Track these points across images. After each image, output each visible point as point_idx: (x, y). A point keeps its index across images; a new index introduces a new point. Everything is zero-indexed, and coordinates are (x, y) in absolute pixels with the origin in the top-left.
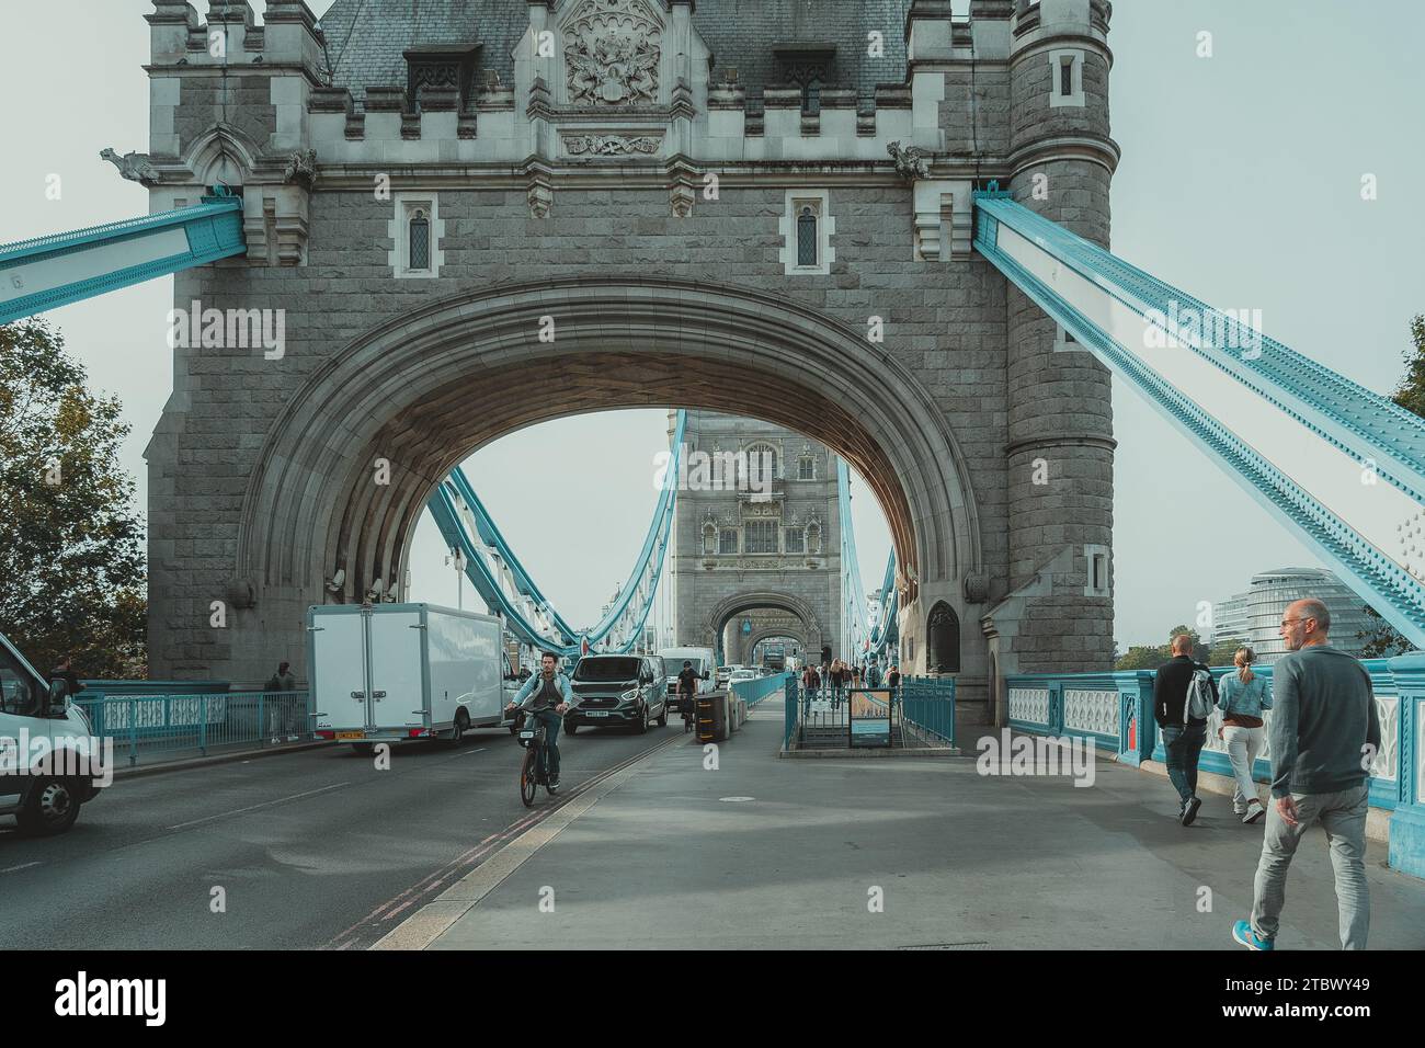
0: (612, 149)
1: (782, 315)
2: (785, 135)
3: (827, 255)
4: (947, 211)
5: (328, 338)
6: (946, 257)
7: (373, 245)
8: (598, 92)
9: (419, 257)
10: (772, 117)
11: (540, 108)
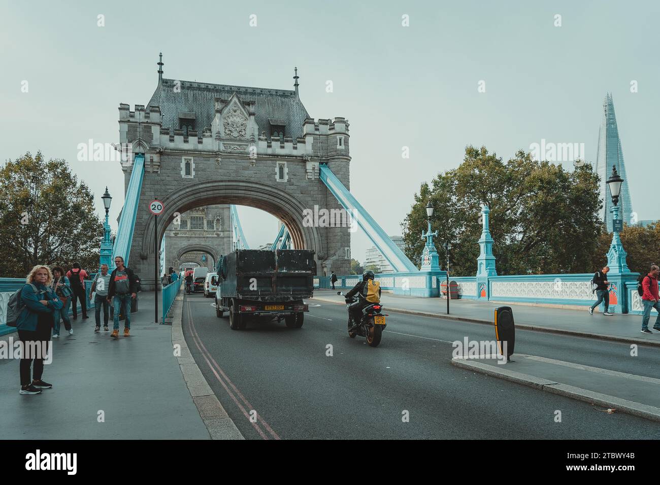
0: (236, 149)
1: (276, 191)
2: (276, 148)
3: (286, 177)
4: (314, 169)
5: (166, 192)
6: (313, 179)
7: (177, 169)
8: (232, 134)
9: (188, 172)
10: (273, 143)
11: (219, 138)
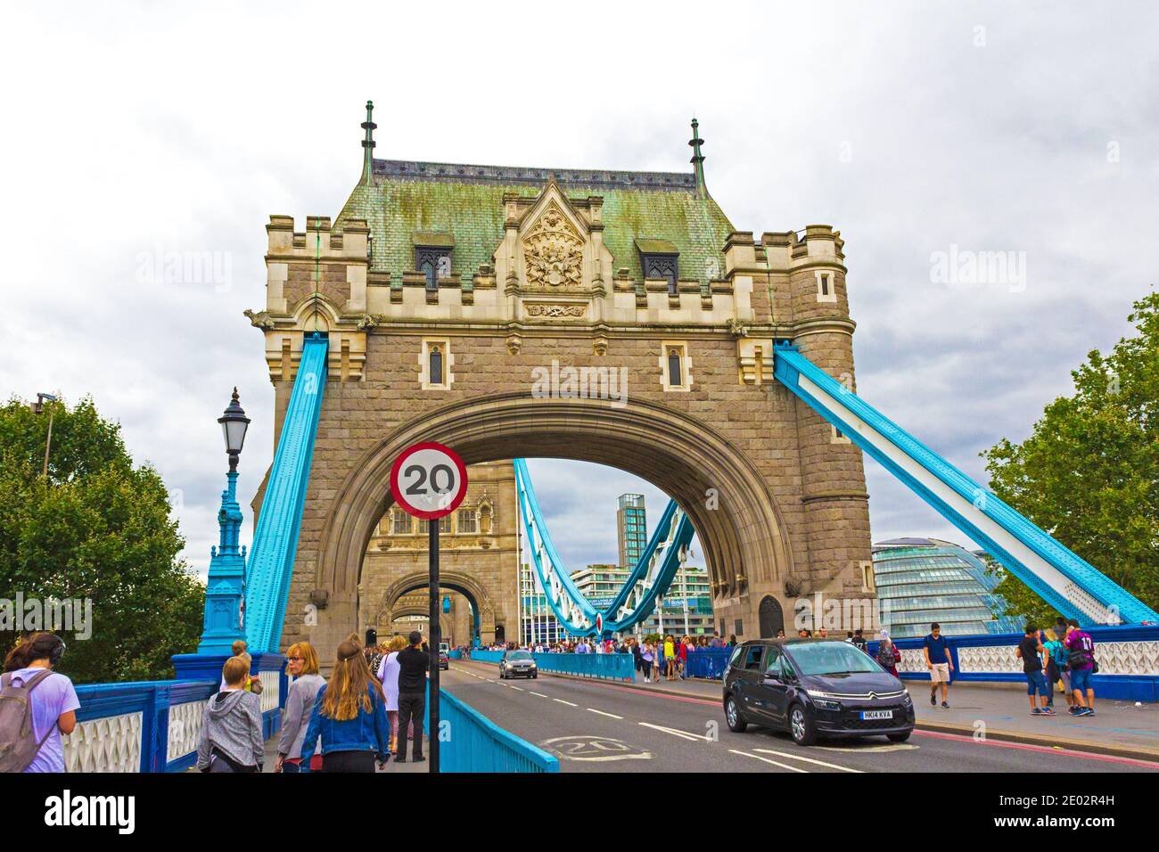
0: (556, 313)
1: (663, 416)
2: (659, 308)
3: (688, 380)
4: (758, 356)
5: (379, 427)
6: (758, 383)
7: (410, 368)
8: (546, 278)
9: (436, 377)
10: (652, 298)
11: (515, 290)
